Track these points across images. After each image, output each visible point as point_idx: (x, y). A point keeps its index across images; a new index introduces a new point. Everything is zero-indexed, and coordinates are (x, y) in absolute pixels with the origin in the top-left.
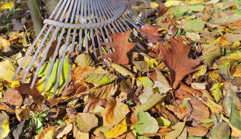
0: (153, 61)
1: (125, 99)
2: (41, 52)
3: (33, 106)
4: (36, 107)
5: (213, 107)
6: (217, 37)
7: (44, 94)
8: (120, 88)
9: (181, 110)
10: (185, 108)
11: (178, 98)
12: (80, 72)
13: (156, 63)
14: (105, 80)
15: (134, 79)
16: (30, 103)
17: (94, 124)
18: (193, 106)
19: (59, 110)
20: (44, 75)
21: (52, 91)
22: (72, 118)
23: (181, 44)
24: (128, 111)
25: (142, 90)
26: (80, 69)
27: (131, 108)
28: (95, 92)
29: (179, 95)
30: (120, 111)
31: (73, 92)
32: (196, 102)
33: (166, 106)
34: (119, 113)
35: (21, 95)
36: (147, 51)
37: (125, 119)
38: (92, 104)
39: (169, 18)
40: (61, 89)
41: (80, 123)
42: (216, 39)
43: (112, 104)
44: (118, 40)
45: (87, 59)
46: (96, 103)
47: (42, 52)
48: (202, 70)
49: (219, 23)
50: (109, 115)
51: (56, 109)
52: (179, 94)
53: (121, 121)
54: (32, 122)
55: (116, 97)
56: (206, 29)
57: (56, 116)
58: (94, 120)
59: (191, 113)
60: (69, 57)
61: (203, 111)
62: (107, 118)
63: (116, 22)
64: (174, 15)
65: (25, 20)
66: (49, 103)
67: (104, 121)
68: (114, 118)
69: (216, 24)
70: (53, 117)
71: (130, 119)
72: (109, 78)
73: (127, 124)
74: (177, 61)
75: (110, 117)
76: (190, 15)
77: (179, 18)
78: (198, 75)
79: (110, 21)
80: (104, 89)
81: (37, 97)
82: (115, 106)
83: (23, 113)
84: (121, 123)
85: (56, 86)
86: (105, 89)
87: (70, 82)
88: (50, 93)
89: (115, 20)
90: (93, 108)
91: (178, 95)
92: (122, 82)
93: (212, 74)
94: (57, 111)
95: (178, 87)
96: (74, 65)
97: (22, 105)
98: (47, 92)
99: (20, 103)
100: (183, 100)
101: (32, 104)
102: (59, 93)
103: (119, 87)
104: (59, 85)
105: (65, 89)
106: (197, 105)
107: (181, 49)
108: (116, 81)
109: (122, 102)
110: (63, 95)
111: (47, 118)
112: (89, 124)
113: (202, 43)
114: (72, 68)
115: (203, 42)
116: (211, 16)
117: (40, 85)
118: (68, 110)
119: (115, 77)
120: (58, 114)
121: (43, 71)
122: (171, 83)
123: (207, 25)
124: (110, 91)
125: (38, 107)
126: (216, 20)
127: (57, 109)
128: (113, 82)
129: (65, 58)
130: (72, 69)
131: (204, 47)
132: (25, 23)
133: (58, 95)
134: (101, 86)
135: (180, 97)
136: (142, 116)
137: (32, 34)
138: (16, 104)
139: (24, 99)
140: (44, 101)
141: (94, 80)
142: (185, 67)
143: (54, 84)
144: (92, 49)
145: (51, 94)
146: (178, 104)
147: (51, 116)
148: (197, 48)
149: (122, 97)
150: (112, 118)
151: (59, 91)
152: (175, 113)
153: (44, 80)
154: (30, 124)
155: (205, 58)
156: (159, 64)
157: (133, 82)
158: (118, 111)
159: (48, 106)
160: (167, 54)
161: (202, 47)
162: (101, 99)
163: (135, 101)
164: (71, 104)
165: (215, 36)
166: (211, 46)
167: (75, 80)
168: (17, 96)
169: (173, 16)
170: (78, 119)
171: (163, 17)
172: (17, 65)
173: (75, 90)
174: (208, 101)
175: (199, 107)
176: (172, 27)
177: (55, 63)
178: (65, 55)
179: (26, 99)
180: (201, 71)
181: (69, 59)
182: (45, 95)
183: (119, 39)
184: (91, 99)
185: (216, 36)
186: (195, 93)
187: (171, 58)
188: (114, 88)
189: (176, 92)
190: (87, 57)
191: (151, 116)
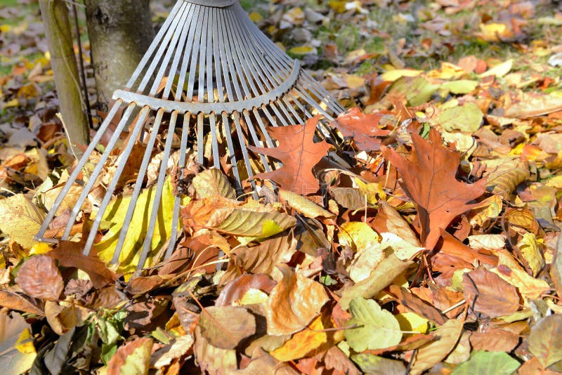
0: (373, 187)
1: (317, 270)
2: (104, 171)
3: (89, 300)
4: (97, 300)
5: (526, 286)
6: (515, 142)
7: (116, 269)
8: (303, 246)
9: (450, 298)
10: (459, 292)
11: (441, 273)
12: (205, 211)
13: (382, 194)
14: (268, 226)
15: (331, 229)
16: (82, 291)
17: (247, 331)
18: (477, 286)
19: (153, 307)
20: (113, 224)
21: (135, 261)
22: (188, 323)
23: (438, 148)
24: (326, 299)
25: (354, 254)
26: (204, 205)
27: (332, 294)
28: (244, 255)
29: (441, 267)
30: (306, 299)
31: (186, 264)
32: (485, 277)
33: (414, 290)
34: (305, 304)
35: (58, 273)
36: (357, 169)
37: (320, 317)
38: (236, 286)
39: (399, 104)
40: (156, 258)
41: (212, 328)
42: (513, 148)
43: (287, 282)
44: (288, 142)
45: (220, 182)
46: (246, 283)
47: (107, 171)
48: (493, 205)
49: (517, 115)
50: (281, 307)
51: (146, 304)
52: (441, 264)
53: (311, 323)
54: (91, 332)
55: (295, 267)
56: (488, 127)
57: (147, 320)
58: (245, 322)
59: (475, 301)
60: (176, 177)
61: (504, 296)
62: (277, 314)
63: (279, 102)
64: (409, 99)
65: (39, 122)
66: (130, 288)
67: (268, 323)
68: (292, 316)
69: (510, 117)
70: (141, 323)
71: (329, 320)
72: (276, 223)
73: (325, 328)
74: (431, 187)
75: (283, 314)
76: (444, 101)
77: (421, 107)
78: (484, 218)
79: (266, 98)
80: (264, 249)
81: (100, 276)
82: (293, 288)
83: (65, 317)
84: (311, 327)
85: (144, 249)
86: (267, 248)
87: (180, 239)
88: (129, 268)
89: (277, 97)
90: (240, 297)
91: (438, 266)
92: (305, 234)
93: (515, 217)
94: (150, 308)
95: (437, 248)
96: (187, 200)
97: (62, 297)
98: (122, 264)
99: (57, 292)
100: (452, 275)
101: (88, 293)
102: (153, 266)
103: (300, 244)
104: (151, 248)
105: (166, 257)
106: (486, 283)
107: (438, 160)
108: (292, 230)
109: (310, 277)
110: (161, 270)
111: (127, 324)
112: (233, 330)
113: (481, 157)
114: (182, 204)
115: (484, 155)
116: (495, 102)
117: (106, 248)
118: (179, 302)
119: (289, 221)
120: (151, 315)
121: (112, 215)
122: (421, 238)
123: (489, 120)
124: (278, 256)
125: (102, 300)
126: (507, 109)
127: (149, 304)
128: (287, 231)
129: (166, 182)
130: (183, 207)
131: (486, 165)
132: (39, 127)
133: (151, 272)
134: (256, 243)
135: (444, 269)
136: (360, 310)
137: (61, 151)
138: (46, 295)
139: (66, 284)
140: (117, 285)
141: (242, 228)
142: (452, 202)
143: (138, 246)
144: (229, 162)
145: (132, 271)
146: (441, 286)
147: (135, 321)
148: (471, 167)
149: (310, 266)
150: (287, 317)
151: (150, 263)
152: (437, 305)
153: (117, 236)
154: (88, 337)
155: (496, 182)
156: (388, 196)
157: (330, 238)
158: (302, 299)
159: (129, 296)
160: (406, 169)
161: (483, 166)
162: (258, 273)
163: (341, 277)
164: (184, 290)
165: (512, 139)
166: (504, 162)
167: (194, 231)
168: (49, 275)
169: (405, 103)
170: (205, 321)
171: (381, 103)
172: (41, 207)
173: (190, 261)
174: (512, 274)
175: (492, 288)
176: (408, 123)
177: (141, 195)
178: (166, 175)
179: (72, 284)
180: (490, 209)
181: (177, 183)
182: (119, 271)
183: (290, 140)
184: (235, 275)
185: (515, 139)
186: (479, 261)
187: (418, 179)
188: (290, 247)
189: (432, 259)
190: (219, 177)
191: (382, 308)
